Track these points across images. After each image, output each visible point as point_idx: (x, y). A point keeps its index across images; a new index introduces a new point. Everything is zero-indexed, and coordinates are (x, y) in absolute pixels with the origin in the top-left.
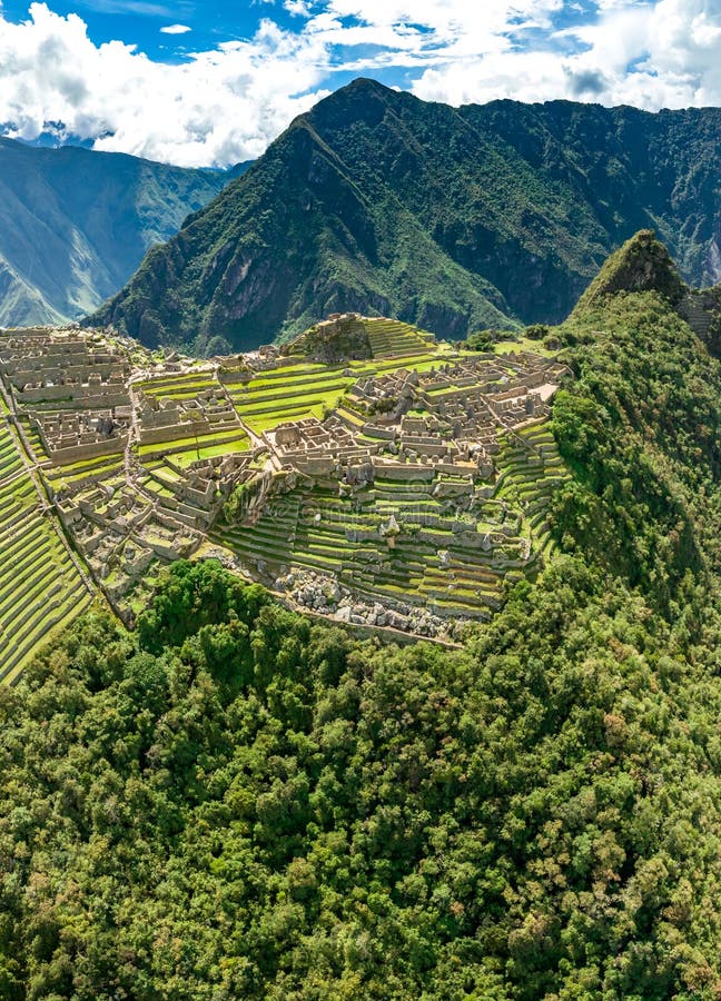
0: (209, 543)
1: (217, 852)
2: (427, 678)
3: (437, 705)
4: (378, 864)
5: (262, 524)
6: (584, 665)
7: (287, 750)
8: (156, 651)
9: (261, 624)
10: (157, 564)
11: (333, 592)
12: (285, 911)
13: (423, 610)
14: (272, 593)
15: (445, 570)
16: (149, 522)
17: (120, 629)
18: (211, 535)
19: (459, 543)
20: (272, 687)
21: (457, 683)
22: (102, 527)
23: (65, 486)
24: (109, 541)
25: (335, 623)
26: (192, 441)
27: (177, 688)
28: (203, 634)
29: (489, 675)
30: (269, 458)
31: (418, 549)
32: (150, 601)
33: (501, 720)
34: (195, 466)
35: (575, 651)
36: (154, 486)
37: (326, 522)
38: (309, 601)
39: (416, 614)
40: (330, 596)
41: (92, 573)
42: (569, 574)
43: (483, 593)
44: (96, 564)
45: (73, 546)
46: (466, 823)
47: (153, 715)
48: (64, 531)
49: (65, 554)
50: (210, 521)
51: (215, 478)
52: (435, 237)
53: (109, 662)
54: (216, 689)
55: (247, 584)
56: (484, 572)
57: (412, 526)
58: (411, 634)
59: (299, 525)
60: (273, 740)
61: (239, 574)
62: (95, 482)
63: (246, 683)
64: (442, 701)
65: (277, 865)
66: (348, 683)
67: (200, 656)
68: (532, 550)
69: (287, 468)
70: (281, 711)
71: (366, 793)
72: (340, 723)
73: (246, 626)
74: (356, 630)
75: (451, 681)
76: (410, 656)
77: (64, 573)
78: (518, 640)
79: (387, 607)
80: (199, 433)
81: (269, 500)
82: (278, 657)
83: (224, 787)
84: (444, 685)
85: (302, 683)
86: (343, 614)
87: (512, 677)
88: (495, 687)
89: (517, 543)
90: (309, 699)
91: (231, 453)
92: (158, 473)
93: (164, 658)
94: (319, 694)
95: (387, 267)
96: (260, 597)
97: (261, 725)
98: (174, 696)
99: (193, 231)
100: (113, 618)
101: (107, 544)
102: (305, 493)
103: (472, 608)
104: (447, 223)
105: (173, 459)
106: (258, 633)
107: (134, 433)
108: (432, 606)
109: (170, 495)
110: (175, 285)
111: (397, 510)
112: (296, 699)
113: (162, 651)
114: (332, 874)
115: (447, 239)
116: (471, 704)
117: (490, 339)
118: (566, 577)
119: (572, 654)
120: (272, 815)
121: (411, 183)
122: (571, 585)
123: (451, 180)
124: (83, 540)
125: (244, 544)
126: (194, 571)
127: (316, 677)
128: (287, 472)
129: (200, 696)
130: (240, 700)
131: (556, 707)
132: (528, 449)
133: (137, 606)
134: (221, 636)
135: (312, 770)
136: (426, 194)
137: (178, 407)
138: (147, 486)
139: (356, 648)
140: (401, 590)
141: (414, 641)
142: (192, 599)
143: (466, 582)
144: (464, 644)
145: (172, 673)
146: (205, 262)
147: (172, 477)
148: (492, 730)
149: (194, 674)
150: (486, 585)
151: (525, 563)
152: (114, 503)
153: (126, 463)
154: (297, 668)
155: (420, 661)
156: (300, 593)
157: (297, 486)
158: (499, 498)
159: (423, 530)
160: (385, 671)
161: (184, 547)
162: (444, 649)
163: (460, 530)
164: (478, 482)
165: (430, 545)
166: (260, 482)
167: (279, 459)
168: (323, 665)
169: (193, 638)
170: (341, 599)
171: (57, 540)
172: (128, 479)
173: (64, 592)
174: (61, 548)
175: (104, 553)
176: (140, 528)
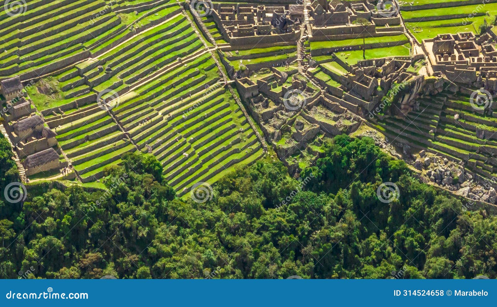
0: (366, 127)
5: (412, 117)
8: (316, 191)
9: (399, 187)
10: (321, 137)
11: (459, 175)
14: (411, 168)
16: (317, 104)
18: (369, 120)
20: (399, 233)
22: (277, 102)
23: (244, 67)
24: (282, 114)
25: (455, 196)
26: (360, 42)
28: (354, 186)
30: (424, 64)
32: (314, 162)
34: (361, 64)
36: (322, 77)
37: (463, 121)
38: (439, 178)
40: (456, 178)
41: (266, 134)
44: (271, 130)
48: (243, 102)
49: (243, 119)
50: (369, 110)
51: (377, 76)
55: (393, 159)
59: (440, 120)
62: (270, 66)
66: (455, 233)
67: (350, 203)
69: (437, 75)
70: (402, 250)
72: (442, 260)
74: (470, 203)
77: (243, 132)
80: (366, 35)
81: (420, 99)
82: (408, 212)
85: (422, 233)
86: (463, 191)
91: (393, 57)
92: (329, 66)
96: (401, 169)
101: (281, 116)
102: (450, 96)
105: (341, 56)
107: (306, 30)
109: (337, 86)
112: (415, 243)
124: (260, 110)
125: (395, 131)
126: (352, 144)
127: (433, 230)
128: (437, 78)
133: (302, 164)
138: (317, 76)
142: (348, 162)
147: (341, 72)
152: (286, 86)
153: (298, 55)
154: (420, 222)
156: (433, 172)
157: (444, 91)
161: (345, 127)
166: (413, 83)
167: (432, 66)
168: (440, 221)
169: (345, 190)
170: (464, 180)
171: (236, 107)
172: (300, 68)
173: (242, 145)
174: (240, 113)
175: (279, 123)
176: (309, 108)
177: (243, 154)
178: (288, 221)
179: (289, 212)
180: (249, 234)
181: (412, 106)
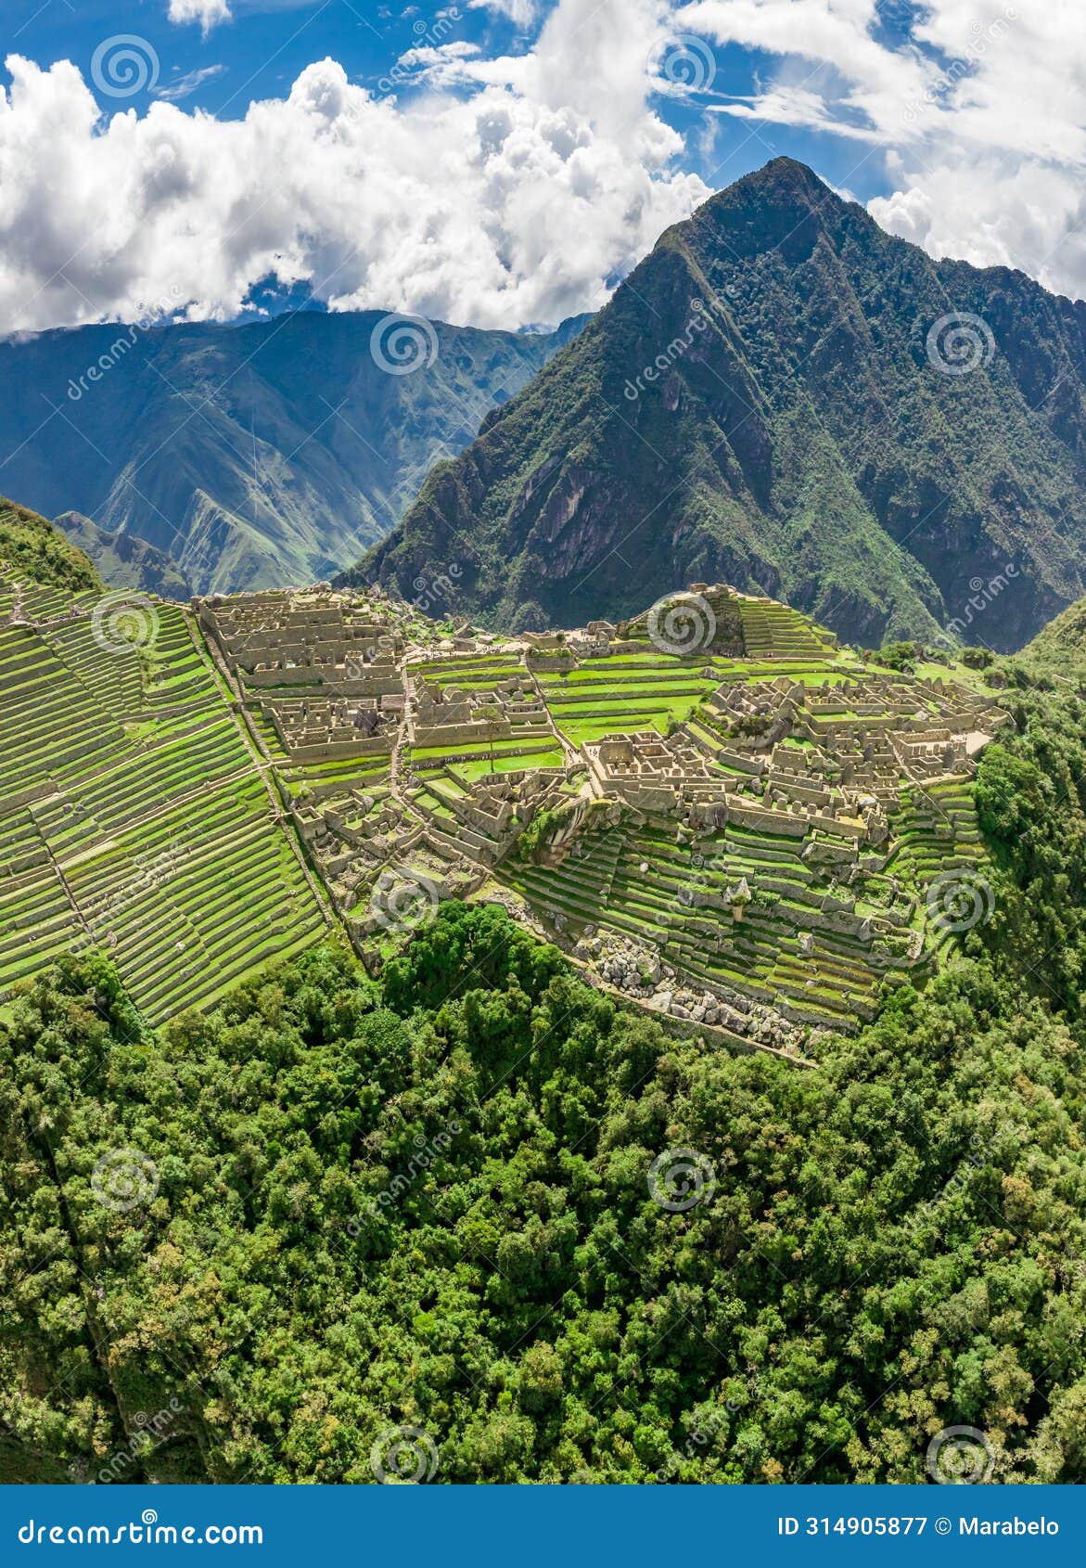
0: (494, 883)
1: (428, 1304)
2: (762, 1104)
3: (772, 1143)
4: (660, 1375)
5: (569, 866)
6: (978, 1107)
7: (555, 1176)
8: (403, 1010)
9: (550, 999)
11: (651, 970)
12: (507, 1425)
13: (768, 1010)
14: (570, 959)
15: (805, 959)
16: (417, 847)
17: (360, 975)
18: (498, 873)
19: (828, 926)
20: (551, 1085)
21: (803, 1116)
22: (353, 845)
23: (307, 791)
24: (360, 864)
25: (648, 1012)
26: (486, 747)
27: (422, 1064)
28: (469, 999)
29: (848, 1109)
30: (588, 779)
31: (773, 927)
32: (406, 947)
33: (859, 1174)
34: (486, 781)
35: (968, 1087)
36: (427, 802)
37: (655, 875)
38: (617, 977)
39: (759, 1014)
40: (647, 975)
41: (332, 899)
42: (970, 985)
43: (852, 996)
44: (339, 891)
45: (311, 864)
46: (796, 1325)
47: (382, 1092)
48: (302, 845)
49: (300, 873)
50: (499, 856)
51: (512, 799)
52: (861, 485)
53: (337, 1013)
54: (475, 1074)
55: (538, 943)
56: (857, 968)
57: (768, 895)
58: (749, 1040)
59: (617, 874)
60: (539, 1159)
61: (529, 928)
62: (349, 788)
63: (516, 1073)
64: (779, 1138)
65: (511, 1345)
66: (654, 1095)
67: (462, 1027)
68: (924, 947)
69: (610, 797)
70: (557, 1121)
71: (656, 1259)
72: (636, 1151)
73: (528, 998)
74: (675, 1025)
75: (795, 1112)
76: (743, 1070)
77: (295, 896)
78: (892, 1066)
79: (720, 998)
80: (495, 737)
81: (582, 836)
82: (566, 1046)
83: (459, 1211)
84: (784, 1116)
85: (592, 1086)
86: (660, 1001)
87: (879, 1114)
88: (855, 1126)
89: (906, 935)
90: (597, 1111)
91: (536, 769)
92: (435, 785)
93: (411, 1022)
94: (613, 1105)
95: (784, 520)
96: (553, 963)
97: (526, 1134)
98: (417, 1073)
99: (495, 441)
100: (353, 959)
101: (358, 868)
102: (632, 832)
103: (834, 1015)
104: (882, 464)
105: (457, 769)
106: (543, 1010)
107: (408, 730)
108: (781, 1005)
109: (449, 816)
110: (469, 525)
111: (751, 871)
112: (581, 1107)
113: (411, 1013)
114: (587, 1379)
115: (877, 489)
116: (820, 1147)
117: (912, 655)
118: (965, 989)
119: (963, 1092)
120: (518, 1267)
121: (838, 385)
122: (972, 1000)
123: (901, 393)
124: (326, 859)
125: (543, 890)
126: (469, 917)
127: (612, 1081)
128: (610, 801)
129: (451, 1079)
130: (503, 1094)
131: (936, 1162)
132: (937, 814)
133: (387, 951)
134: (493, 1005)
135: (586, 1211)
136: (859, 410)
137: (469, 701)
138: (418, 801)
139: (670, 1049)
140: (742, 979)
141: (752, 1051)
142: (461, 951)
143: (830, 979)
144: (819, 1062)
145: (419, 1043)
146: (513, 490)
147: (454, 793)
148: (844, 1188)
149: (448, 1050)
150: (857, 987)
151: (912, 964)
152: (371, 818)
153: (393, 769)
154: (588, 1064)
155: (756, 1079)
156: (607, 965)
157: (622, 824)
158: (889, 873)
159: (782, 903)
160: (708, 1085)
161: (460, 885)
162: (791, 1065)
163: (831, 909)
164: (864, 847)
165: (790, 923)
166: (571, 812)
167: (602, 783)
168: (625, 1066)
169: (456, 1003)
170: (661, 979)
171: (290, 855)
172: (395, 790)
173: (293, 918)
174: (294, 864)
175: (352, 879)
176: (404, 853)
177: (289, 935)
178: (341, 1080)
179: (345, 1059)
180: (265, 1107)
181: (569, 849)
